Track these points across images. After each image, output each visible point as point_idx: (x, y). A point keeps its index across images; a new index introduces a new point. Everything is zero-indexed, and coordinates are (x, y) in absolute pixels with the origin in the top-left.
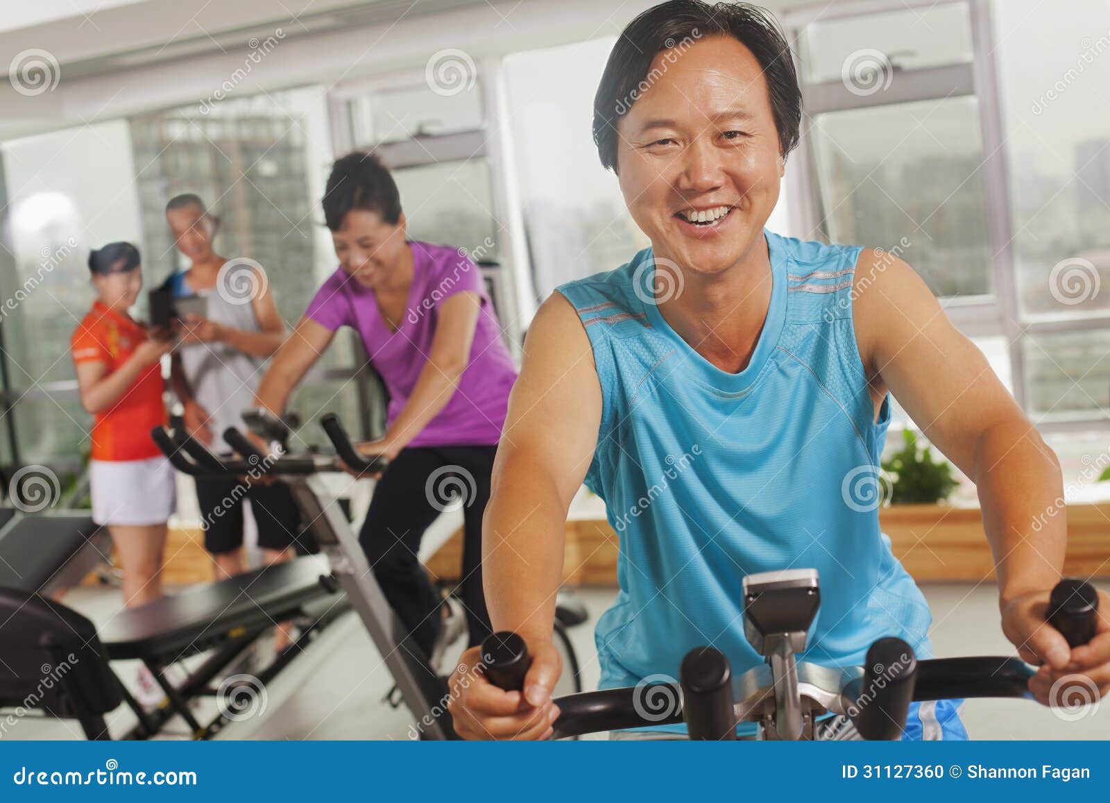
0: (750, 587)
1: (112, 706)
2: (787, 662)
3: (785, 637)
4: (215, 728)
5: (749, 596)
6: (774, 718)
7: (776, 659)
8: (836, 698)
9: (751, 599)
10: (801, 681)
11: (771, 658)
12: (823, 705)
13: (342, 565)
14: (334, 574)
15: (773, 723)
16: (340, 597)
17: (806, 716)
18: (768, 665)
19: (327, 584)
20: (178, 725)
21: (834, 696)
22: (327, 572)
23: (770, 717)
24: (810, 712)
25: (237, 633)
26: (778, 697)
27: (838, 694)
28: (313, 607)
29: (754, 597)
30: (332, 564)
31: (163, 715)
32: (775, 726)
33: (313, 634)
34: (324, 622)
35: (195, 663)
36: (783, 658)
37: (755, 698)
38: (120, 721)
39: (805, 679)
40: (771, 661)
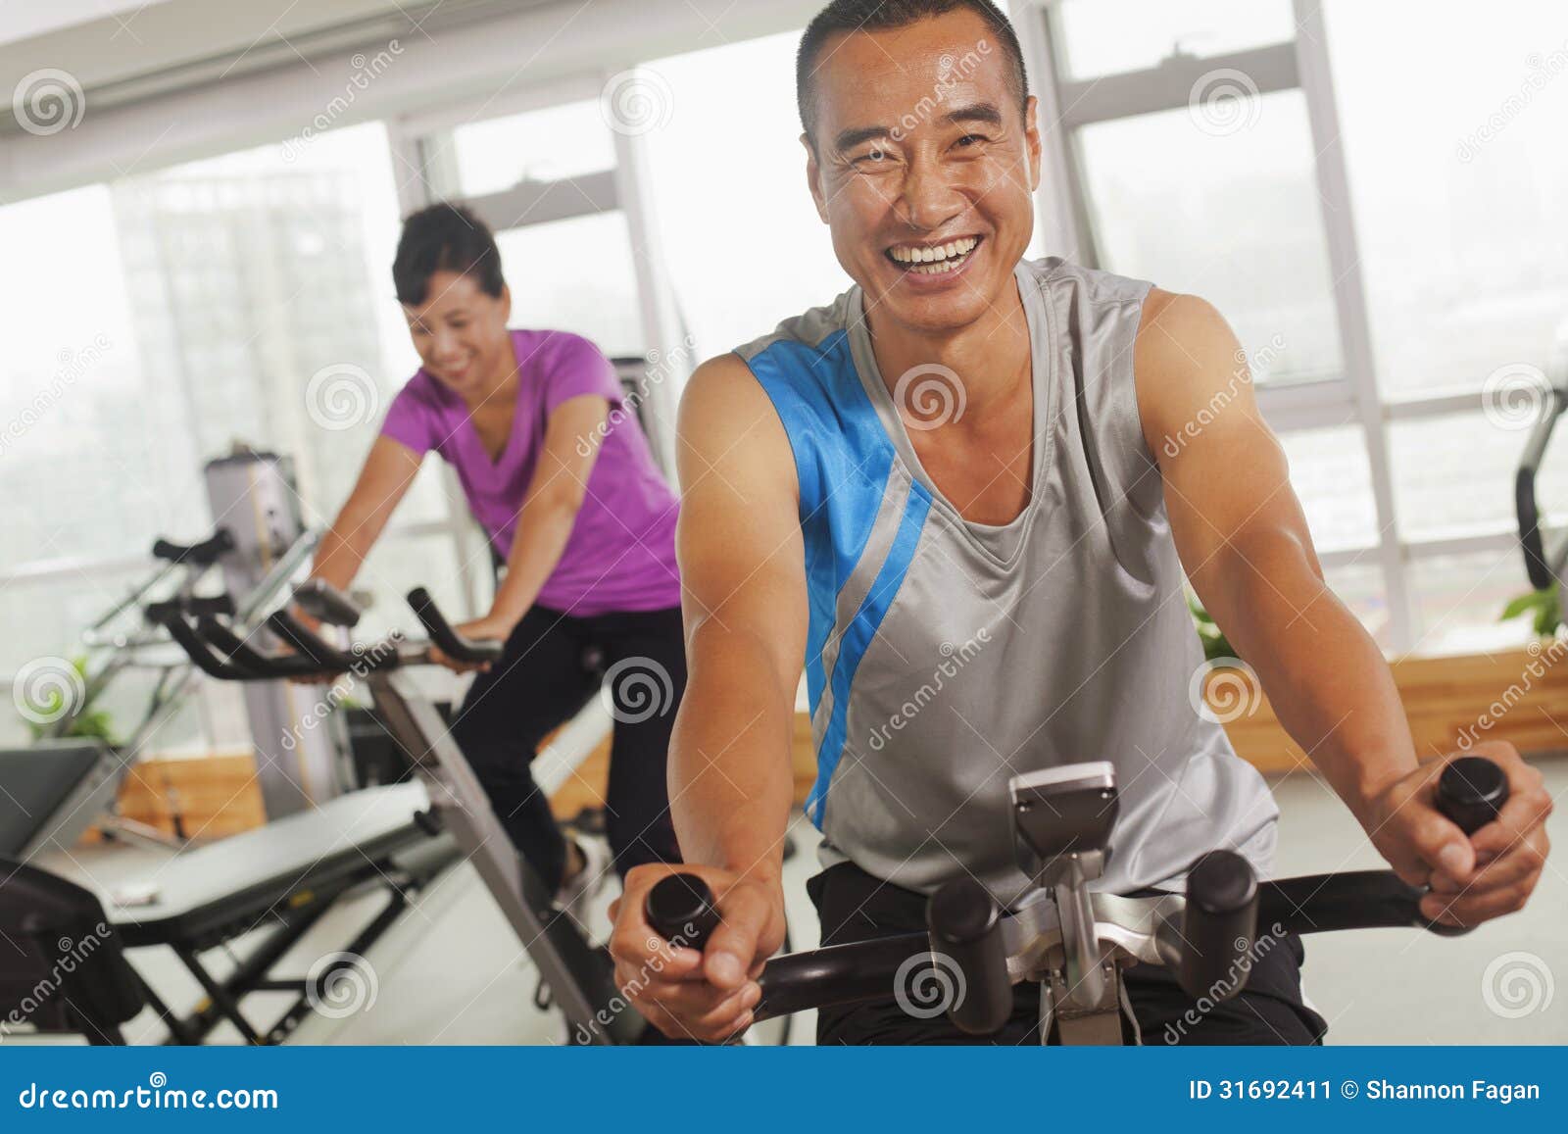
0: (1019, 792)
1: (130, 1013)
2: (1077, 894)
3: (1073, 859)
4: (278, 1036)
5: (1020, 804)
6: (1064, 974)
7: (1062, 891)
8: (1149, 941)
9: (1022, 809)
10: (1097, 921)
11: (1054, 890)
12: (1132, 952)
13: (446, 795)
14: (435, 809)
15: (1063, 981)
16: (445, 841)
17: (1108, 969)
18: (1051, 900)
19: (426, 823)
20: (225, 1034)
21: (1146, 938)
22: (424, 806)
23: (1057, 972)
24: (1114, 963)
25: (301, 899)
26: (1068, 945)
27: (1152, 935)
28: (407, 857)
29: (1025, 805)
30: (431, 794)
31: (204, 1022)
32: (1066, 985)
33: (409, 896)
34: (423, 877)
35: (246, 945)
36: (1072, 890)
37: (1035, 947)
38: (144, 1030)
39: (1102, 917)
40: (1054, 893)
